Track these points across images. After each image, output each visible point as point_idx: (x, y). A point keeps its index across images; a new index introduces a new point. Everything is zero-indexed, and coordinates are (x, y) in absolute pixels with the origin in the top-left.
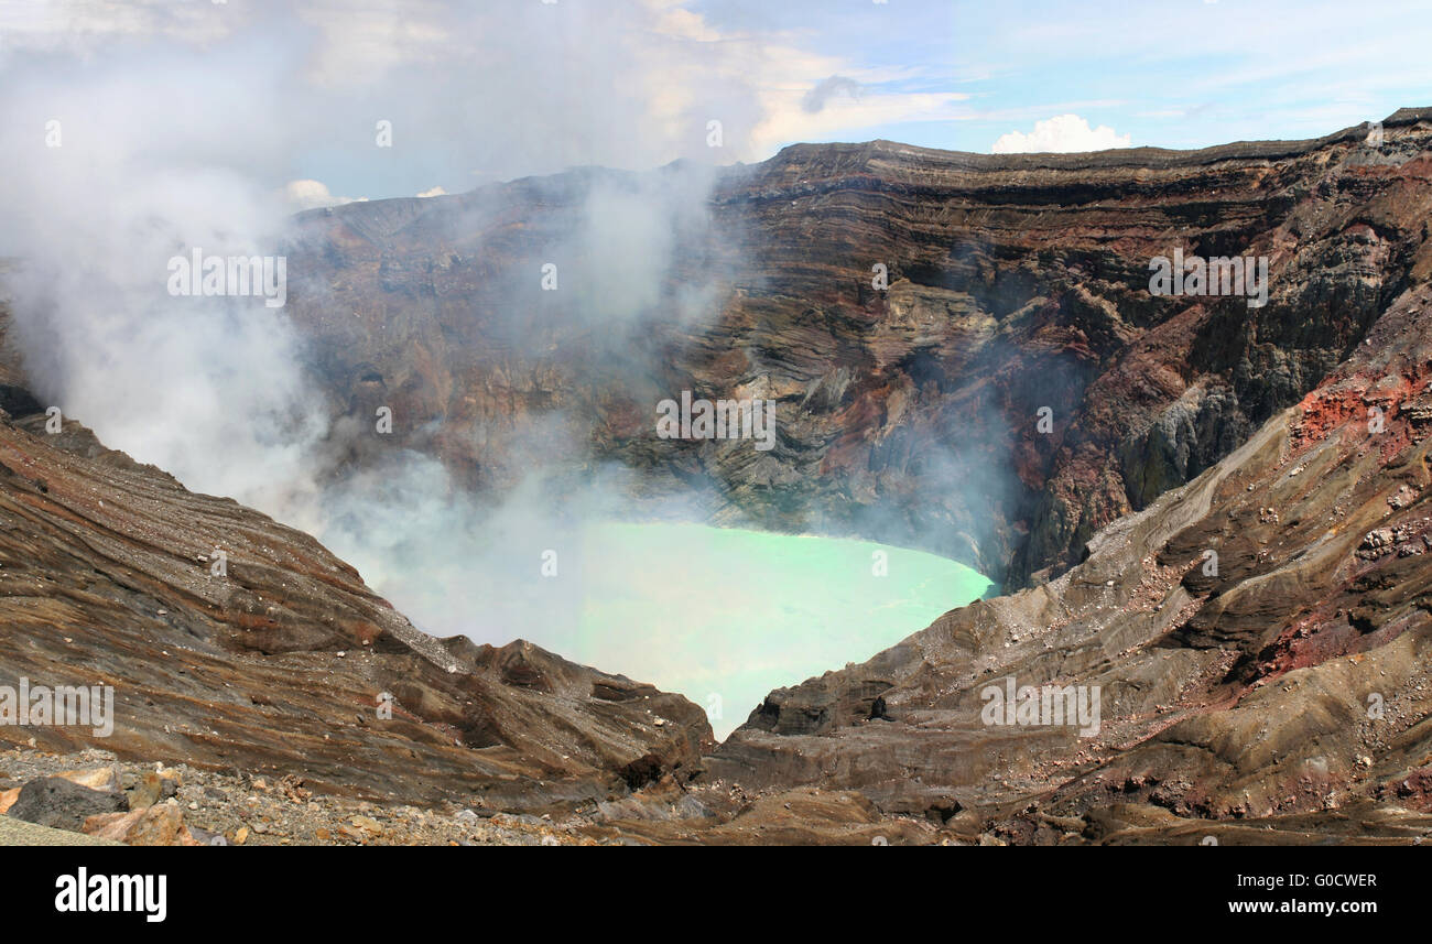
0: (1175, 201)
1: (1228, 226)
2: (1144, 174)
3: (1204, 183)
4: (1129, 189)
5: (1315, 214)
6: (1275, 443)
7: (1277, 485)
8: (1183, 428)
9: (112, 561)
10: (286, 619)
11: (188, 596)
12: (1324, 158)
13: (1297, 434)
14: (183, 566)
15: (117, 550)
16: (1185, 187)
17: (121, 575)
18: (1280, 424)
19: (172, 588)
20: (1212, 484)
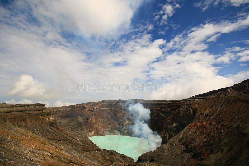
0: (168, 105)
1: (174, 108)
2: (164, 103)
3: (171, 104)
4: (163, 104)
5: (184, 107)
6: (187, 129)
7: (189, 134)
8: (174, 128)
9: (70, 140)
10: (88, 147)
11: (77, 144)
12: (183, 102)
13: (189, 128)
14: (77, 140)
15: (70, 138)
16: (168, 104)
17: (71, 141)
18: (187, 128)
19: (76, 143)
20: (182, 134)
